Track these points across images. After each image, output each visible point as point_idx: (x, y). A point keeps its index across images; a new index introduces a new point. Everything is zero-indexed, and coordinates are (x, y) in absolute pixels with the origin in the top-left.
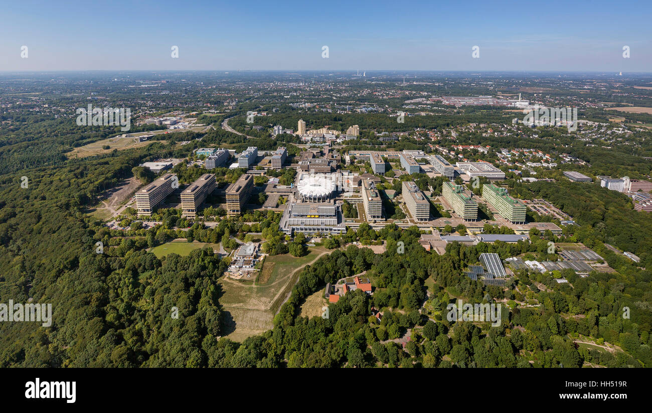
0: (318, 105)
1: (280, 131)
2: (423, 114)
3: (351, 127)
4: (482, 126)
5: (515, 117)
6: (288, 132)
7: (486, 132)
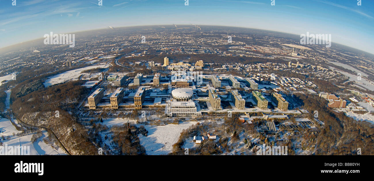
0: (173, 48)
1: (153, 64)
2: (241, 55)
3: (198, 61)
4: (274, 64)
5: (290, 61)
6: (159, 65)
7: (276, 67)
